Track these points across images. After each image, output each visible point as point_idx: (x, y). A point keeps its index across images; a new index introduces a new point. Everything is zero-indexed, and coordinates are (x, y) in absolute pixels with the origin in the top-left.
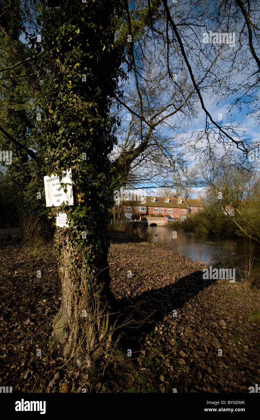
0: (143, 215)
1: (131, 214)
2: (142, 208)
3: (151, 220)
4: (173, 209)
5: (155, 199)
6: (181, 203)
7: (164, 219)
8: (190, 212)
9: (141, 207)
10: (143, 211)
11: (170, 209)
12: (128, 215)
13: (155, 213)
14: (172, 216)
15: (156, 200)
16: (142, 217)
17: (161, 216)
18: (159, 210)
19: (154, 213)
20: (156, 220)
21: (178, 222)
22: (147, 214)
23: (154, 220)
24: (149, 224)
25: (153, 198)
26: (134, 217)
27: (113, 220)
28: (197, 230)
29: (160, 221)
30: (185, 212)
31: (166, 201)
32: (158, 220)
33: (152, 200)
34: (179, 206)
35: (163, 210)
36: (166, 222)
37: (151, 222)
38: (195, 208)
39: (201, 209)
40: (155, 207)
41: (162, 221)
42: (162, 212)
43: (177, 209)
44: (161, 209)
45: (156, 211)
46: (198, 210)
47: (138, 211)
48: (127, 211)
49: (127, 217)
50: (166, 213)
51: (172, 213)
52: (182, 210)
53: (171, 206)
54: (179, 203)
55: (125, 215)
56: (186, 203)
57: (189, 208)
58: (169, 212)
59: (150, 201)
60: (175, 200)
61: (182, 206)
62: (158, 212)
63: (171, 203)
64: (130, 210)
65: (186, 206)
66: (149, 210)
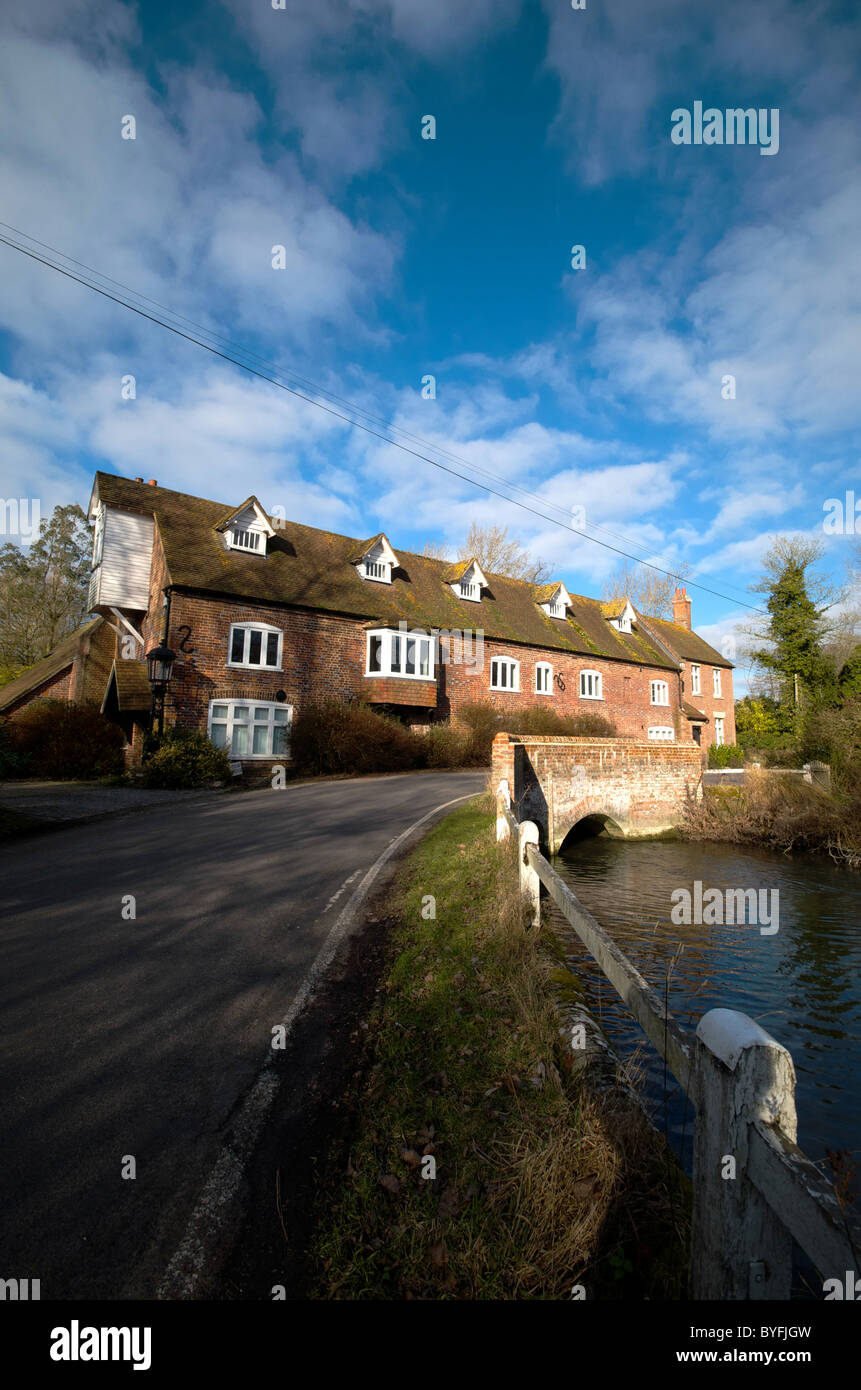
1: (279, 713)
2: (395, 644)
4: (605, 665)
6: (630, 628)
7: (673, 762)
9: (385, 637)
10: (402, 675)
11: (592, 672)
12: (246, 725)
13: (495, 694)
15: (486, 590)
18: (524, 672)
19: (490, 701)
22: (439, 708)
25: (462, 566)
29: (637, 786)
30: (667, 694)
31: (552, 604)
32: (625, 776)
33: (456, 588)
34: (630, 652)
35: (547, 671)
36: (687, 788)
37: (570, 806)
38: (695, 674)
39: (718, 676)
40: (500, 649)
41: (657, 776)
42: (542, 692)
43: (629, 668)
44: (539, 664)
45: (504, 684)
46: (707, 683)
47: (352, 670)
48: (234, 671)
49: (230, 742)
50: (566, 697)
51: (600, 697)
52: (652, 682)
53: (588, 643)
54: (620, 630)
55: (201, 714)
56: (650, 633)
57: (681, 671)
58: (587, 696)
59: (442, 591)
60: (589, 607)
61: (643, 653)
62: (517, 689)
63: (580, 623)
64: (263, 665)
65: (660, 651)
66: (449, 667)
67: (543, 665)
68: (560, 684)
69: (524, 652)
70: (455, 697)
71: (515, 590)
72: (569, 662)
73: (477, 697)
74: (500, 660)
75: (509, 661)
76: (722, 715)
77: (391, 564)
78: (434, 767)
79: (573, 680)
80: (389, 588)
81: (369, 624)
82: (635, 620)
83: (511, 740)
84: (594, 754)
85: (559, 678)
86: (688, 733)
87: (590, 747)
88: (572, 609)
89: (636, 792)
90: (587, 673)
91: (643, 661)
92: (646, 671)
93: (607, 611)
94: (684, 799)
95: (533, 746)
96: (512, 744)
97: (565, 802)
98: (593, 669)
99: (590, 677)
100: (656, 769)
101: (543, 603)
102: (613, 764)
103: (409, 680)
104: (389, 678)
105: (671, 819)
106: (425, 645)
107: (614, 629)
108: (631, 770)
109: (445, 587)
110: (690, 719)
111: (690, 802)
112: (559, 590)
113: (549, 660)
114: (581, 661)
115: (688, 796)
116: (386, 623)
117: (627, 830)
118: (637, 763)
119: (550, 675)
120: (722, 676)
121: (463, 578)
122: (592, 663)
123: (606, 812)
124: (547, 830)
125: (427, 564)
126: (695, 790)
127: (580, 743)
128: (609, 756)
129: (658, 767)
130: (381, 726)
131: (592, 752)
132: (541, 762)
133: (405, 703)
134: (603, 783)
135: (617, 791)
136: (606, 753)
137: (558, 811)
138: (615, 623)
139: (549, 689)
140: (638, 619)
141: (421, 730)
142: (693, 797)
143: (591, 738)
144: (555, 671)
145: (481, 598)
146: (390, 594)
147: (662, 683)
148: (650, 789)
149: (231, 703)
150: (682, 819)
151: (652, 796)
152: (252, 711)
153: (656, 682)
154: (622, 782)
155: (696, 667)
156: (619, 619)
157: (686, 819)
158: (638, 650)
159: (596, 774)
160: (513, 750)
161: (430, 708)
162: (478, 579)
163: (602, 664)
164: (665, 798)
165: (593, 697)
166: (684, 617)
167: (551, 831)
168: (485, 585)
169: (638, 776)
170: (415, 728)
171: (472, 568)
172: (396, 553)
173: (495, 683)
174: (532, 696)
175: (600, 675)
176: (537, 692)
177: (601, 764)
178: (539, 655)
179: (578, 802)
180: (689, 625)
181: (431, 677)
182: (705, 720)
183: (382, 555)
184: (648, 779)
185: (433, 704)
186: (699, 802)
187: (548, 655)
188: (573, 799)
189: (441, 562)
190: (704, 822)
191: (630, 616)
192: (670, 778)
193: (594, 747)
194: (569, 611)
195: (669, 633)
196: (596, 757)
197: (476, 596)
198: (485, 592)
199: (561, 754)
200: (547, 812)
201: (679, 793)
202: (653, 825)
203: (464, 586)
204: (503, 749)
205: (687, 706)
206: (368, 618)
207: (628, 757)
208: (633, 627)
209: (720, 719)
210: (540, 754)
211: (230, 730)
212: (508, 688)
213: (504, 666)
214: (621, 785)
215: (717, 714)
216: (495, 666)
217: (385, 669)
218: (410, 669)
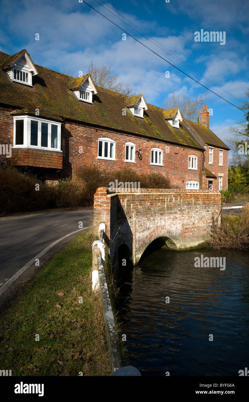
3: (148, 212)
4: (165, 146)
6: (178, 126)
9: (27, 120)
11: (157, 150)
13: (100, 161)
18: (119, 149)
19: (97, 167)
22: (65, 169)
29: (186, 218)
30: (197, 163)
31: (136, 108)
32: (179, 212)
33: (77, 94)
34: (179, 139)
35: (132, 148)
36: (213, 218)
37: (146, 233)
38: (211, 152)
39: (221, 154)
40: (104, 133)
41: (197, 212)
42: (129, 160)
43: (178, 148)
44: (128, 144)
45: (106, 155)
46: (216, 157)
47: (3, 143)
50: (142, 164)
51: (161, 164)
52: (189, 156)
53: (156, 132)
54: (173, 126)
56: (189, 129)
57: (204, 150)
58: (154, 163)
60: (156, 112)
61: (185, 140)
62: (114, 158)
63: (152, 121)
65: (193, 138)
66: (71, 143)
67: (130, 144)
68: (139, 156)
69: (118, 136)
70: (76, 163)
71: (114, 98)
72: (145, 143)
73: (88, 163)
74: (103, 140)
75: (109, 141)
76: (222, 175)
77: (32, 72)
78: (61, 207)
79: (147, 154)
80: (31, 89)
81: (15, 111)
82: (181, 121)
83: (108, 192)
84: (162, 199)
85: (139, 153)
86: (206, 185)
87: (160, 195)
88: (147, 112)
89: (185, 221)
90: (155, 150)
91: (185, 144)
93: (166, 115)
94: (211, 224)
95: (124, 195)
96: (109, 196)
97: (143, 231)
98: (159, 148)
99: (156, 152)
100: (197, 208)
101: (131, 107)
102: (173, 205)
103: (43, 151)
104: (29, 149)
105: (203, 237)
106: (54, 128)
107: (170, 125)
108: (183, 208)
109: (70, 92)
110: (207, 177)
111: (214, 227)
112: (140, 100)
113: (134, 142)
114: (152, 143)
115: (213, 222)
116: (26, 110)
117: (179, 245)
118: (186, 204)
119: (134, 150)
120: (223, 154)
121: (81, 88)
122: (158, 144)
123: (167, 235)
124: (132, 249)
125: (58, 77)
126: (217, 219)
127: (154, 192)
128: (171, 200)
129: (198, 206)
130: (24, 181)
131: (161, 198)
132: (129, 206)
133: (41, 166)
134: (167, 218)
135: (174, 222)
136: (169, 198)
137: (139, 237)
138: (171, 122)
139: (132, 159)
140: (183, 120)
141: (53, 183)
142: (216, 223)
143: (160, 189)
144: (136, 147)
145: (93, 101)
146: (31, 94)
147: (194, 157)
148: (193, 219)
150: (209, 236)
151: (194, 224)
153: (192, 156)
154: (178, 216)
155: (211, 149)
156: (173, 119)
157: (211, 236)
158: (183, 138)
159: (162, 212)
160: (109, 201)
161: (58, 169)
162: (91, 88)
163: (163, 145)
164: (201, 224)
165: (158, 164)
166: (207, 122)
167: (134, 250)
168: (96, 93)
169: (187, 212)
170: (49, 182)
171: (87, 81)
172: (36, 66)
173: (100, 155)
174: (123, 163)
175: (162, 151)
176: (126, 161)
177: (166, 206)
179: (152, 230)
180: (208, 126)
181: (58, 149)
182: (215, 178)
183: (26, 66)
184: (192, 214)
185: (60, 167)
186: (219, 226)
187: (133, 138)
188: (148, 229)
189: (67, 76)
190: (222, 238)
191: (179, 118)
192: (204, 213)
193: (162, 195)
194: (145, 113)
195: (199, 130)
196: (163, 201)
197: (90, 100)
198: (95, 97)
199: (142, 200)
200: (132, 239)
201: (209, 221)
202: (193, 241)
203: (82, 93)
204: (102, 200)
205: (206, 170)
206: (13, 108)
207: (182, 200)
208: (180, 125)
209: (221, 177)
210: (128, 201)
212: (108, 158)
213: (106, 145)
214: (177, 218)
215: (220, 174)
216: (101, 143)
217: (27, 143)
218: (44, 143)
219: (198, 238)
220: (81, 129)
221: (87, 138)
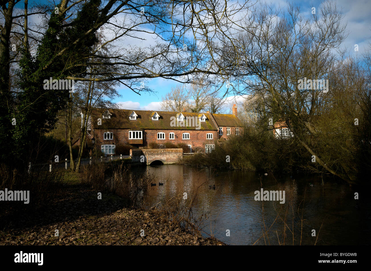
0: (136, 146)
1: (113, 146)
2: (134, 133)
3: (152, 154)
4: (191, 132)
5: (157, 116)
6: (204, 121)
7: (176, 152)
8: (220, 137)
9: (132, 132)
10: (135, 138)
11: (187, 133)
12: (108, 149)
13: (159, 140)
14: (190, 146)
15: (161, 118)
16: (135, 150)
17: (169, 146)
18: (167, 135)
19: (157, 142)
20: (161, 154)
21: (200, 155)
22: (144, 143)
23: (158, 154)
24: (148, 163)
25: (153, 113)
26: (118, 151)
27: (69, 159)
28: (235, 168)
29: (168, 156)
30: (213, 136)
31: (179, 118)
32: (165, 155)
33: (153, 118)
35: (173, 134)
36: (179, 156)
38: (229, 130)
40: (160, 131)
42: (172, 139)
43: (199, 131)
44: (170, 133)
45: (161, 138)
46: (233, 132)
47: (126, 138)
48: (105, 140)
49: (105, 152)
50: (178, 140)
51: (189, 139)
52: (208, 134)
55: (100, 147)
56: (213, 120)
57: (217, 130)
58: (185, 139)
59: (149, 119)
61: (206, 127)
62: (164, 139)
64: (110, 139)
65: (213, 125)
66: (147, 136)
67: (172, 133)
68: (177, 137)
69: (166, 131)
70: (149, 141)
72: (179, 132)
73: (154, 140)
74: (160, 133)
75: (162, 133)
77: (136, 116)
79: (180, 135)
80: (135, 121)
81: (129, 130)
87: (157, 150)
90: (185, 134)
91: (204, 129)
92: (204, 132)
94: (178, 158)
98: (187, 132)
101: (177, 118)
103: (137, 139)
104: (132, 140)
105: (175, 161)
106: (140, 133)
109: (150, 118)
112: (181, 114)
113: (173, 132)
114: (183, 131)
116: (132, 129)
117: (165, 163)
121: (153, 116)
123: (160, 160)
125: (147, 113)
126: (181, 157)
129: (172, 153)
132: (146, 153)
133: (136, 144)
134: (159, 156)
135: (163, 157)
136: (160, 151)
137: (149, 159)
139: (174, 138)
144: (175, 134)
147: (211, 134)
149: (105, 146)
151: (171, 158)
152: (108, 146)
156: (202, 118)
160: (132, 151)
161: (142, 144)
164: (174, 158)
165: (187, 139)
166: (235, 113)
171: (156, 113)
172: (137, 114)
173: (159, 138)
174: (169, 140)
175: (189, 134)
178: (171, 131)
179: (154, 158)
181: (142, 138)
183: (134, 114)
184: (170, 155)
187: (173, 131)
188: (152, 158)
191: (205, 117)
192: (175, 155)
194: (185, 119)
195: (225, 118)
196: (158, 152)
197: (158, 119)
199: (150, 151)
200: (147, 160)
206: (129, 129)
207: (166, 152)
211: (105, 150)
213: (161, 134)
216: (159, 134)
217: (132, 138)
218: (137, 137)
219: (172, 162)
220: (151, 131)
221: (153, 133)
